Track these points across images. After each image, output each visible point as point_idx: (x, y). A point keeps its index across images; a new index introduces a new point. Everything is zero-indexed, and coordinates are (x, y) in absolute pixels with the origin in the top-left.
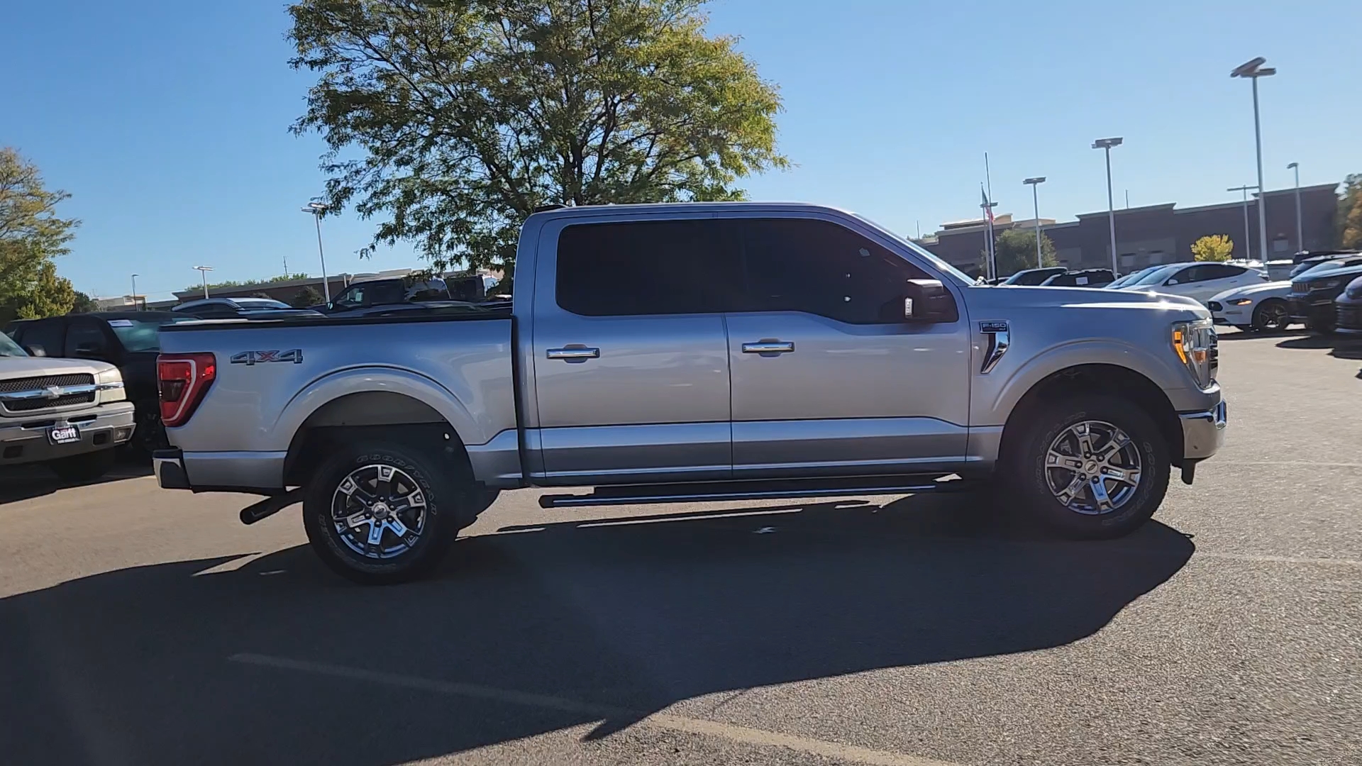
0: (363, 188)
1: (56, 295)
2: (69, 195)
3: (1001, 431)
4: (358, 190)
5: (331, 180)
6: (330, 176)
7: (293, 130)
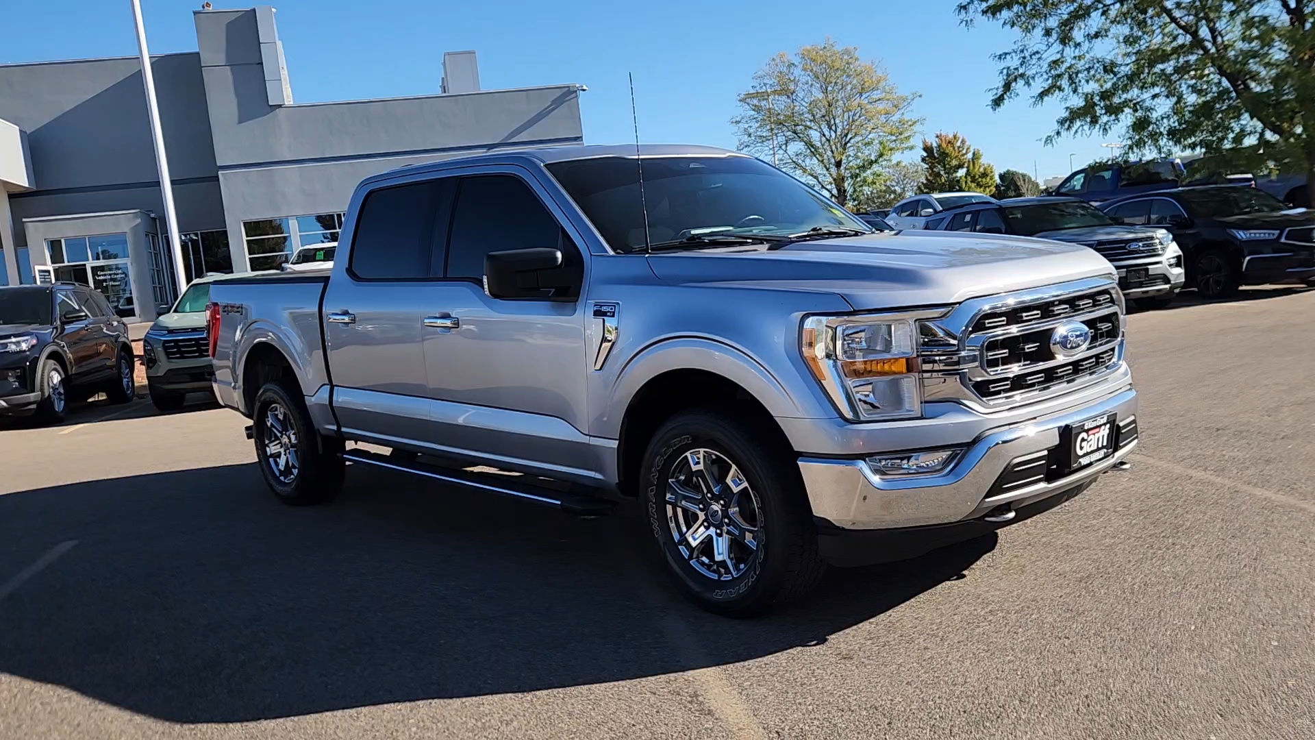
0: (1046, 72)
1: (980, 180)
2: (920, 96)
3: (616, 446)
4: (1039, 75)
5: (1004, 68)
6: (1003, 64)
7: (964, 23)
